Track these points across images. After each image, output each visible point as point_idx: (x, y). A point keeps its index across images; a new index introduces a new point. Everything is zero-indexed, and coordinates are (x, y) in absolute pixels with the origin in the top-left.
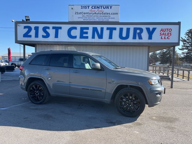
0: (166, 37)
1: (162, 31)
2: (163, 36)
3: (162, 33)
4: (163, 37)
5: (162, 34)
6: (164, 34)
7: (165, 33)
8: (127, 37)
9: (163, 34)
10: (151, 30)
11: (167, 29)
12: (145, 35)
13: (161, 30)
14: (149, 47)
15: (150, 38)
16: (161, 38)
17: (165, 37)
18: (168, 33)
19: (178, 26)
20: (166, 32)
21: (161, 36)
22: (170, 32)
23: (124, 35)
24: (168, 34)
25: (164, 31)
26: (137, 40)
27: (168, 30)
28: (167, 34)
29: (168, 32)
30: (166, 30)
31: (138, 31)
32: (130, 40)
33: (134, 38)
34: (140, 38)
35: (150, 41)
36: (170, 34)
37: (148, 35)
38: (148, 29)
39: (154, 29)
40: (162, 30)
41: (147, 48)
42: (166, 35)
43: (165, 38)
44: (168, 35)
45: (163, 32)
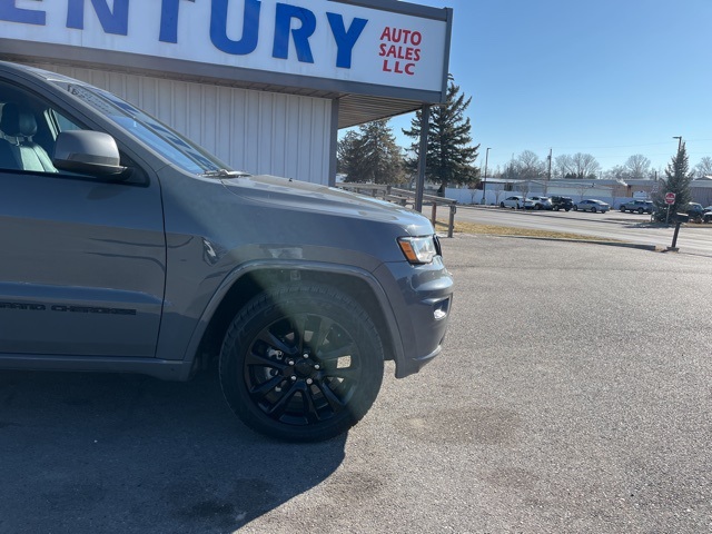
0: (403, 63)
1: (386, 38)
2: (392, 61)
3: (389, 44)
4: (391, 66)
5: (387, 49)
6: (394, 52)
7: (397, 45)
8: (248, 43)
9: (390, 52)
10: (347, 25)
11: (407, 32)
12: (323, 42)
13: (384, 34)
14: (336, 100)
15: (344, 60)
16: (385, 69)
17: (397, 64)
18: (408, 49)
19: (442, 24)
20: (401, 43)
21: (385, 58)
22: (415, 47)
23: (234, 31)
24: (408, 53)
25: (394, 40)
26: (291, 65)
27: (409, 36)
28: (403, 54)
29: (409, 45)
30: (403, 35)
31: (296, 23)
32: (261, 59)
33: (280, 51)
34: (305, 55)
35: (342, 74)
36: (414, 56)
37: (335, 48)
38: (335, 20)
39: (359, 24)
40: (386, 33)
41: (329, 102)
42: (400, 57)
43: (396, 70)
44: (407, 58)
45: (392, 43)
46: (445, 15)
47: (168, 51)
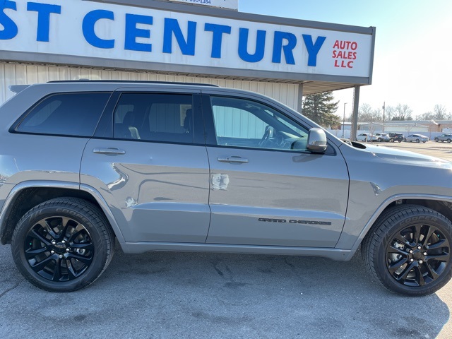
0: (346, 61)
1: (336, 47)
2: (340, 60)
3: (338, 50)
4: (339, 63)
5: (337, 54)
6: (341, 55)
7: (343, 51)
8: (259, 56)
9: (339, 55)
10: (314, 40)
11: (348, 43)
12: (300, 52)
13: (335, 45)
15: (312, 62)
16: (336, 65)
17: (343, 62)
18: (349, 53)
19: (369, 37)
20: (345, 49)
21: (336, 59)
22: (353, 51)
23: (251, 49)
24: (349, 55)
25: (341, 48)
26: (283, 67)
27: (350, 45)
28: (346, 56)
29: (350, 50)
30: (346, 44)
31: (285, 42)
32: (266, 64)
33: (276, 59)
34: (290, 60)
35: (311, 70)
36: (353, 57)
37: (307, 55)
38: (307, 39)
39: (321, 40)
40: (336, 44)
42: (344, 58)
43: (342, 66)
44: (349, 58)
45: (340, 50)
46: (371, 31)
47: (216, 63)
